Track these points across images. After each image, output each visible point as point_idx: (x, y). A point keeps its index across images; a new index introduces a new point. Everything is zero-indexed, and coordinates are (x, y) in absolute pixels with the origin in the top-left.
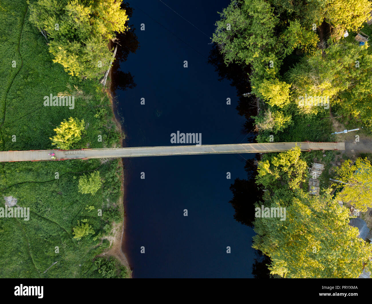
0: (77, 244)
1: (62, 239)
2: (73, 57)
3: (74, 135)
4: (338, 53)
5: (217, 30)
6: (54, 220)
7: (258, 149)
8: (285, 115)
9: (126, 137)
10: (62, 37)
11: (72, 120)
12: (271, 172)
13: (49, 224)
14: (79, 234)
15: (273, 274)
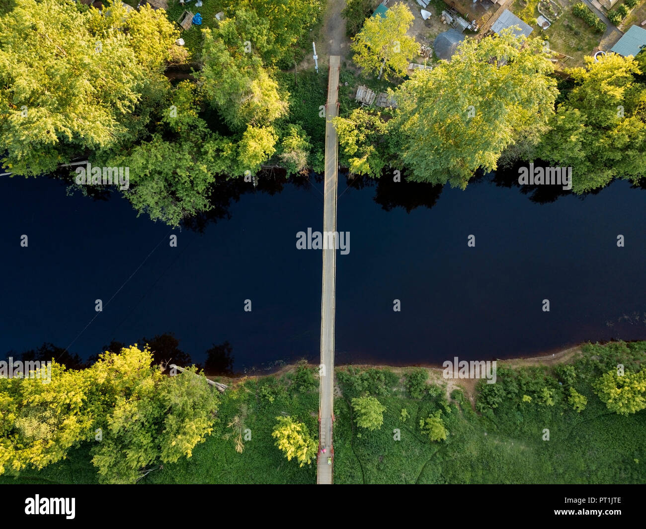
0: (456, 435)
1: (447, 458)
2: (188, 426)
3: (298, 432)
4: (215, 67)
5: (163, 219)
6: (420, 469)
7: (332, 171)
8: (289, 134)
9: (305, 359)
10: (156, 441)
11: (276, 434)
12: (365, 157)
13: (424, 477)
14: (440, 432)
15: (497, 166)
